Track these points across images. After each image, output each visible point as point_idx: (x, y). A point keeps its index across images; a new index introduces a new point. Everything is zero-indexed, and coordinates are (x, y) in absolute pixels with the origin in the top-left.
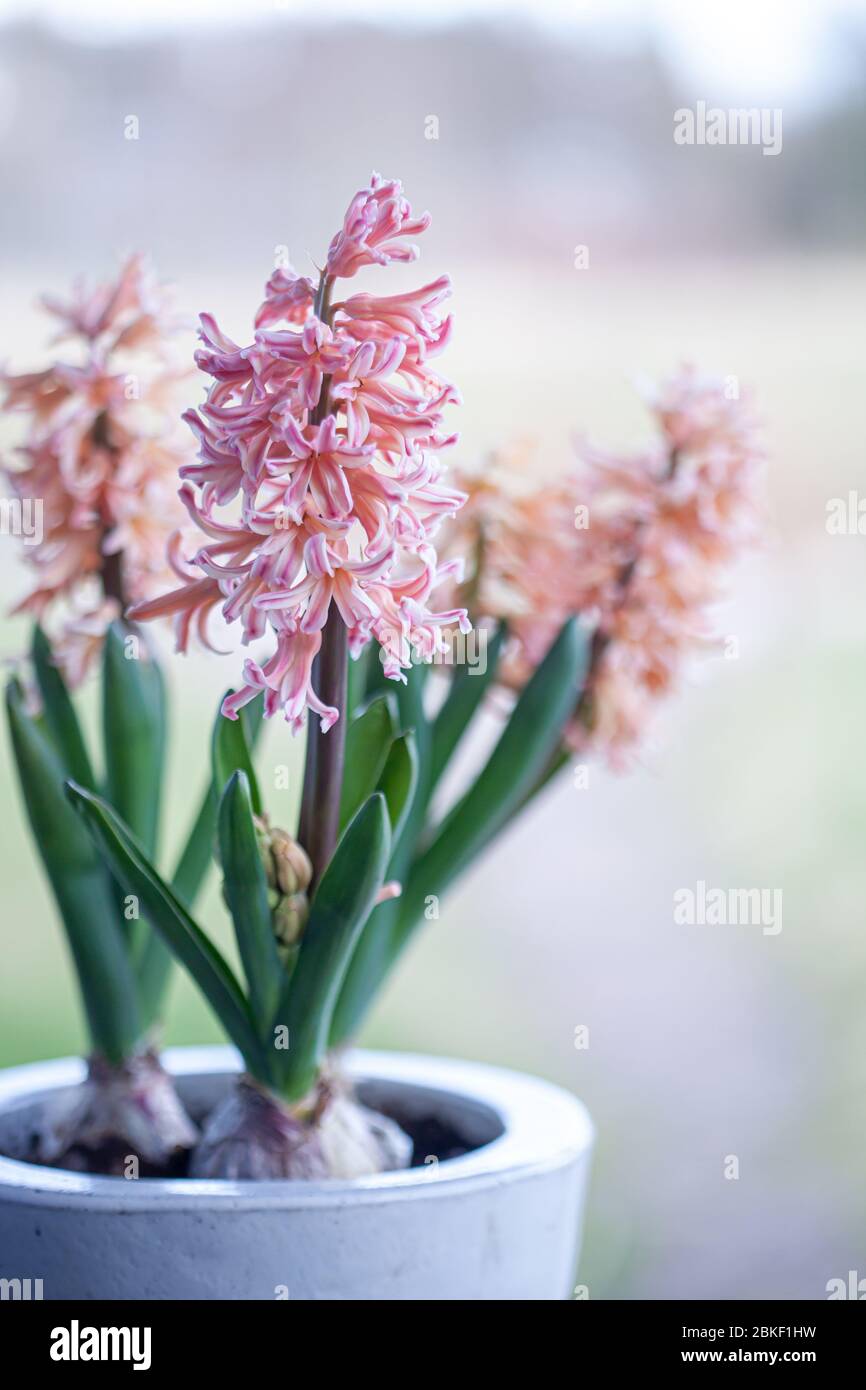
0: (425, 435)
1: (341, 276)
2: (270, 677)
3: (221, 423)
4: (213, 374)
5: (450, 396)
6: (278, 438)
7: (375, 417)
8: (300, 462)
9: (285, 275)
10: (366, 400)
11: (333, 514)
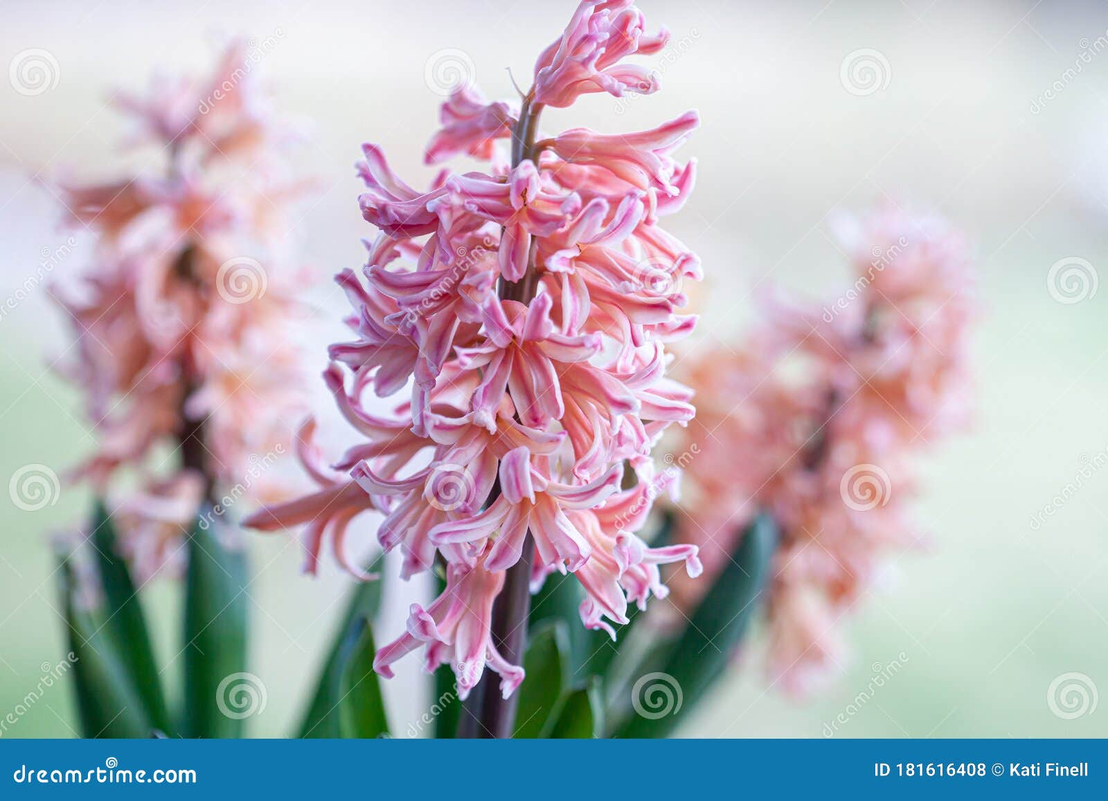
0: (655, 319)
1: (550, 104)
2: (441, 625)
3: (389, 293)
4: (382, 227)
5: (687, 269)
6: (470, 318)
7: (596, 293)
8: (499, 350)
9: (468, 94)
10: (587, 273)
11: (536, 421)
